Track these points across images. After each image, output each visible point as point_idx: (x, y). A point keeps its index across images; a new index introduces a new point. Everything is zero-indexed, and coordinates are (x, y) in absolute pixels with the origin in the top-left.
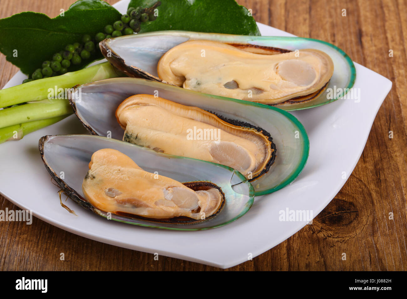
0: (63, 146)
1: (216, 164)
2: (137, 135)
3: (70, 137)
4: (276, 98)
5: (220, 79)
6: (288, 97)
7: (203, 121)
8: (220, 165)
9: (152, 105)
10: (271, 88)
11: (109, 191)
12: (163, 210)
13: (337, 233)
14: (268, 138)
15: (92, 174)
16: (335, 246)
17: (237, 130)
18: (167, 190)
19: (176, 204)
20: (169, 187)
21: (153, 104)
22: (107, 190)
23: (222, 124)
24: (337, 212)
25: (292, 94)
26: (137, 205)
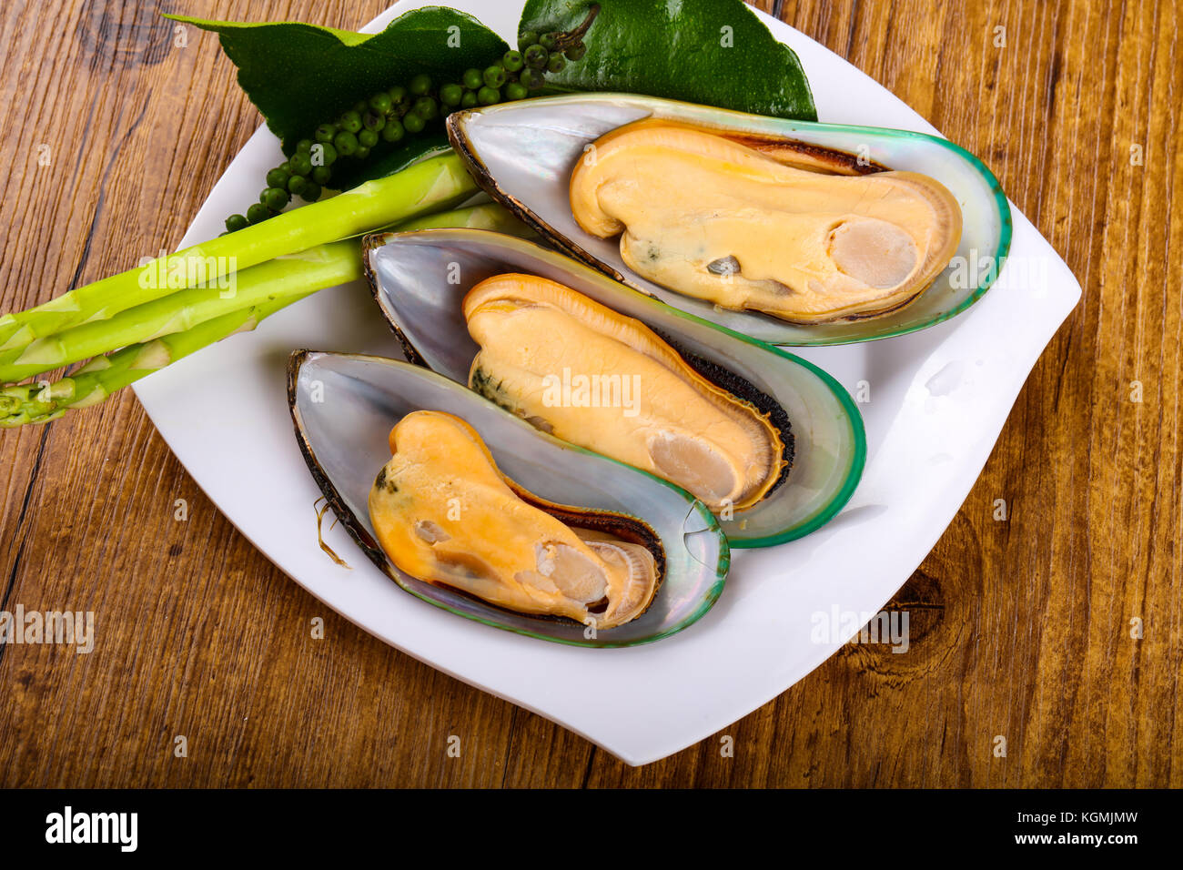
1: (659, 478)
2: (501, 383)
3: (357, 360)
4: (817, 310)
5: (702, 250)
7: (648, 353)
8: (667, 482)
9: (543, 307)
10: (810, 288)
11: (423, 527)
12: (532, 599)
13: (889, 659)
14: (780, 433)
15: (392, 479)
16: (877, 694)
17: (718, 397)
18: (544, 548)
19: (558, 587)
20: (549, 542)
21: (546, 304)
22: (420, 525)
24: (901, 602)
25: (854, 306)
26: (477, 569)
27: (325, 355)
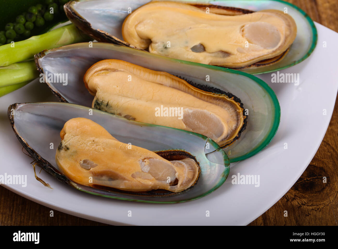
0: (32, 114)
1: (189, 132)
2: (108, 102)
3: (40, 105)
4: (242, 61)
5: (187, 42)
6: (255, 60)
7: (172, 86)
8: (193, 133)
9: (121, 71)
10: (238, 51)
11: (83, 163)
12: (142, 183)
13: (311, 200)
14: (240, 104)
15: (66, 144)
16: (310, 214)
17: (208, 96)
18: (143, 161)
19: (153, 176)
20: (145, 159)
21: (122, 70)
22: (82, 162)
23: (192, 89)
24: (309, 178)
25: (258, 57)
26: (113, 176)
27: (25, 104)
